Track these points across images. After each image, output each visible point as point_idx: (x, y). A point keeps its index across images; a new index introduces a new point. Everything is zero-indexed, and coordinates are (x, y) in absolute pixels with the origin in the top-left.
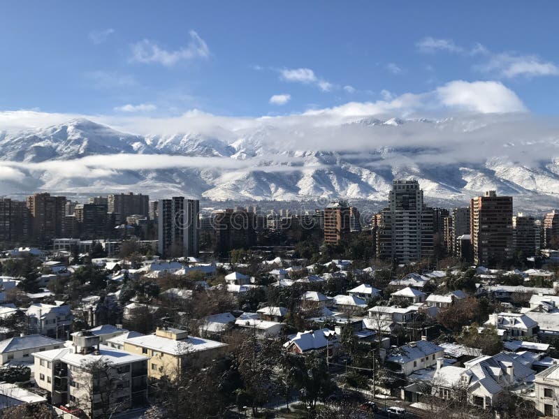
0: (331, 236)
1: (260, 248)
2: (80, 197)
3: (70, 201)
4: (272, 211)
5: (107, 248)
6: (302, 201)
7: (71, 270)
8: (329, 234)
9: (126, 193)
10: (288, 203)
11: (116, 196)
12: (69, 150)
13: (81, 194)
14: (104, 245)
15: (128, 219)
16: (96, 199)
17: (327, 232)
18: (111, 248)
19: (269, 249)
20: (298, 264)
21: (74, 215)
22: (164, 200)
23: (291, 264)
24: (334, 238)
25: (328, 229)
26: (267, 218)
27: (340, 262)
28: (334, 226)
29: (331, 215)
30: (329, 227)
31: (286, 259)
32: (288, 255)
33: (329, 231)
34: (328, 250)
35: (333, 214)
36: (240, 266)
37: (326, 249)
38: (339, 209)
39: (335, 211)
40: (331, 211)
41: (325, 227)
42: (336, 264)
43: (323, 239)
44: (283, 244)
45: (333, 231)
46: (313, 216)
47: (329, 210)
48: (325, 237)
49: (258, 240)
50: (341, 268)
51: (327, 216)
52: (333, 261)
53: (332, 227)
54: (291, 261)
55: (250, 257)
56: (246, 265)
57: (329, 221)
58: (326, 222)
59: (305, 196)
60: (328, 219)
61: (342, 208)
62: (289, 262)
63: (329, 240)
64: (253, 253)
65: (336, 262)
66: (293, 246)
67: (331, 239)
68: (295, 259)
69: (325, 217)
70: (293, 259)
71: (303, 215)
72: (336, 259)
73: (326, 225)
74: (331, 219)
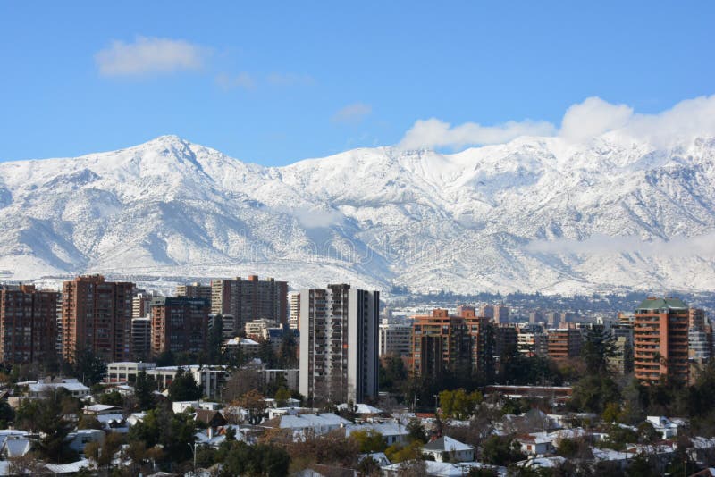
0: (648, 367)
1: (500, 390)
2: (165, 284)
3: (143, 291)
4: (532, 316)
5: (203, 381)
6: (595, 296)
7: (132, 421)
8: (644, 363)
9: (246, 277)
10: (564, 300)
11: (227, 283)
12: (146, 196)
13: (167, 279)
14: (197, 377)
15: (248, 327)
16: (189, 288)
17: (638, 359)
18: (212, 381)
19: (519, 392)
20: (576, 424)
21: (147, 318)
22: (311, 292)
23: (560, 424)
24: (654, 371)
25: (643, 352)
26: (518, 330)
27: (664, 422)
28: (653, 347)
29: (648, 325)
30: (644, 349)
31: (551, 413)
32: (556, 405)
33: (644, 356)
34: (640, 397)
35: (652, 321)
36: (456, 423)
37: (636, 393)
38: (665, 312)
39: (656, 315)
40: (648, 315)
41: (636, 349)
42: (655, 426)
43: (632, 373)
44: (547, 381)
45: (651, 357)
46: (613, 326)
47: (644, 315)
48: (636, 370)
49: (497, 372)
50: (665, 433)
51: (639, 326)
52: (649, 418)
53: (650, 350)
54: (560, 417)
55: (477, 407)
56: (468, 424)
57: (644, 336)
58: (638, 339)
59: (599, 286)
60: (641, 332)
61: (670, 310)
62: (556, 418)
63: (644, 377)
64: (485, 399)
65: (655, 420)
66: (567, 386)
67: (648, 374)
68: (570, 413)
69: (636, 329)
70: (566, 414)
71: (591, 325)
72: (655, 415)
73: (638, 345)
74: (648, 332)
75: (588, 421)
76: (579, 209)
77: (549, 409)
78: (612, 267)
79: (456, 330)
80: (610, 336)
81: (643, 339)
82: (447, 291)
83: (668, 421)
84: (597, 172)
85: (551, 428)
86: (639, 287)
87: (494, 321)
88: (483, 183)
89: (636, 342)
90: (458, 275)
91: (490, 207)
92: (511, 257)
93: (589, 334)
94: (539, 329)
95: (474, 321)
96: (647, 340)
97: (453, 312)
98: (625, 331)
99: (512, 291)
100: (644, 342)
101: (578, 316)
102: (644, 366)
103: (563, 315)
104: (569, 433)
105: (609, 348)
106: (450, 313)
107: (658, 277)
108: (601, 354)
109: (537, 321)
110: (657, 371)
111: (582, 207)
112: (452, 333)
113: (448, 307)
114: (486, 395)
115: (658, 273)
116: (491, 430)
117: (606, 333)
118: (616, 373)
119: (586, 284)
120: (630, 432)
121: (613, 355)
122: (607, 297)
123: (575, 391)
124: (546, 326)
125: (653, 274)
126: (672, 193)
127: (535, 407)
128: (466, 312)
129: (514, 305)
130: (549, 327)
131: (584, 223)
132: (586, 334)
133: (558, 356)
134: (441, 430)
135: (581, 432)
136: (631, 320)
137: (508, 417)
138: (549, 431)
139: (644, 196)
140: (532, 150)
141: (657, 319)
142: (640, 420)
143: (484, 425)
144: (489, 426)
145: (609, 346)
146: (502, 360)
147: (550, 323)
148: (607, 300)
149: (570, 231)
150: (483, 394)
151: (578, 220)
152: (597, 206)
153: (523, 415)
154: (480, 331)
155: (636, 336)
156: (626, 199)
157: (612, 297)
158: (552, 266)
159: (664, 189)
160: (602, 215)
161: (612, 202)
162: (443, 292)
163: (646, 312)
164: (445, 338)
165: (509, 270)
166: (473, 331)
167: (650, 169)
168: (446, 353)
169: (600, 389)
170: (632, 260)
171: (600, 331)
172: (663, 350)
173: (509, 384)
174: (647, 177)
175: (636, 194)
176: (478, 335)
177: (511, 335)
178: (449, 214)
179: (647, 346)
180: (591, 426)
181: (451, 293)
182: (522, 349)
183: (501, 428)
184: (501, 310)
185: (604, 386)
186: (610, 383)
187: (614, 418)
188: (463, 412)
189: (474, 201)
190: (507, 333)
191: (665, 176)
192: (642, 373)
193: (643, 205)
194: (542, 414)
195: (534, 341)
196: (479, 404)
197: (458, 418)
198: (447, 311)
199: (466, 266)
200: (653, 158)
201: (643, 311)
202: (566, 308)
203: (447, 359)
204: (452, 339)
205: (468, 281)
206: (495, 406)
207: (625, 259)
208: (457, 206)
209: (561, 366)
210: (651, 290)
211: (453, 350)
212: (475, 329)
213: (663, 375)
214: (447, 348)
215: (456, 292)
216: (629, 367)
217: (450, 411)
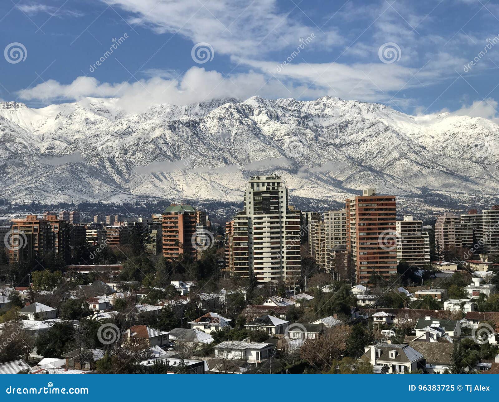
0: (171, 249)
4: (96, 218)
6: (137, 204)
8: (169, 247)
10: (117, 206)
17: (165, 245)
19: (87, 269)
20: (125, 289)
23: (115, 289)
24: (175, 252)
25: (168, 240)
26: (86, 227)
27: (181, 285)
28: (175, 236)
29: (171, 222)
30: (169, 238)
31: (109, 282)
32: (112, 277)
33: (169, 243)
34: (166, 269)
35: (174, 220)
36: (43, 293)
37: (164, 266)
38: (182, 214)
39: (176, 216)
40: (171, 216)
41: (164, 238)
42: (176, 287)
43: (161, 254)
44: (106, 261)
45: (173, 243)
46: (148, 224)
47: (168, 216)
48: (164, 251)
49: (72, 256)
50: (182, 292)
51: (166, 223)
52: (172, 282)
53: (172, 238)
54: (115, 285)
55: (59, 281)
56: (52, 293)
57: (169, 229)
58: (165, 232)
59: (139, 197)
60: (167, 227)
61: (185, 212)
62: (112, 285)
63: (169, 256)
64: (64, 275)
65: (176, 284)
66: (120, 264)
67: (171, 254)
68: (121, 282)
69: (164, 225)
70: (119, 282)
71: (135, 223)
72: (176, 281)
73: (165, 236)
74: (171, 227)
75: (133, 287)
76: (126, 146)
77: (108, 280)
78: (148, 185)
79: (43, 229)
80: (147, 229)
81: (168, 231)
82: (37, 202)
83: (184, 283)
84: (138, 122)
85: (110, 292)
86: (165, 197)
87: (70, 222)
88: (61, 129)
89: (163, 233)
90: (44, 191)
91: (66, 145)
92: (81, 178)
93: (133, 229)
94: (101, 226)
95: (56, 222)
96: (171, 232)
97: (42, 216)
98: (156, 227)
99: (82, 202)
100: (169, 234)
101: (126, 217)
102: (168, 249)
103: (116, 217)
104: (121, 295)
105: (146, 238)
106: (39, 217)
107: (177, 191)
108: (141, 242)
109: (99, 221)
110: (177, 252)
111: (128, 145)
112: (40, 231)
113: (38, 213)
114: (65, 273)
115: (177, 188)
116: (69, 296)
117: (144, 228)
118: (150, 254)
119: (131, 196)
120: (161, 292)
121: (149, 242)
122: (145, 204)
123: (124, 267)
124: (105, 224)
125: (174, 189)
126: (185, 136)
127: (98, 279)
128: (50, 216)
129: (83, 211)
130: (107, 225)
131: (129, 156)
132: (131, 229)
133: (113, 244)
134: (34, 298)
135: (129, 294)
136: (160, 219)
137: (80, 286)
138: (108, 294)
139: (168, 138)
140: (94, 107)
141: (177, 218)
142: (166, 284)
143: (63, 293)
144: (67, 293)
145: (146, 236)
146: (75, 248)
147: (108, 222)
148: (145, 206)
149: (120, 161)
150: (63, 272)
151: (125, 154)
152: (138, 144)
153: (90, 284)
154: (60, 229)
155: (163, 229)
156: (156, 140)
157: (149, 205)
158: (109, 184)
159: (180, 133)
160: (141, 150)
161: (147, 142)
162: (34, 203)
163: (169, 214)
164: (36, 235)
165: (80, 187)
166: (55, 230)
167: (171, 121)
168: (36, 245)
169: (141, 264)
170: (160, 180)
171: (140, 227)
172: (180, 238)
173: (80, 265)
174: (169, 126)
175: (163, 137)
176: (59, 232)
177: (82, 231)
178: (38, 149)
179: (170, 236)
180: (135, 289)
181: (40, 203)
182: (89, 240)
183: (75, 294)
184: (74, 214)
185: (143, 263)
186: (147, 261)
187: (150, 284)
188: (49, 285)
189: (55, 141)
190: (79, 230)
191: (181, 125)
192: (168, 253)
193: (167, 144)
194: (103, 283)
195: (97, 235)
196: (60, 278)
197: (45, 289)
198: (37, 216)
199: (50, 184)
200: (173, 114)
201: (167, 214)
202: (118, 212)
203: (37, 249)
204: (40, 235)
205: (52, 195)
206: (71, 279)
207: (155, 179)
208: (43, 144)
209: (115, 251)
210: (173, 199)
211: (41, 243)
212: (57, 228)
213: (180, 254)
214: (37, 242)
215: (43, 203)
216: (159, 249)
217: (39, 284)
